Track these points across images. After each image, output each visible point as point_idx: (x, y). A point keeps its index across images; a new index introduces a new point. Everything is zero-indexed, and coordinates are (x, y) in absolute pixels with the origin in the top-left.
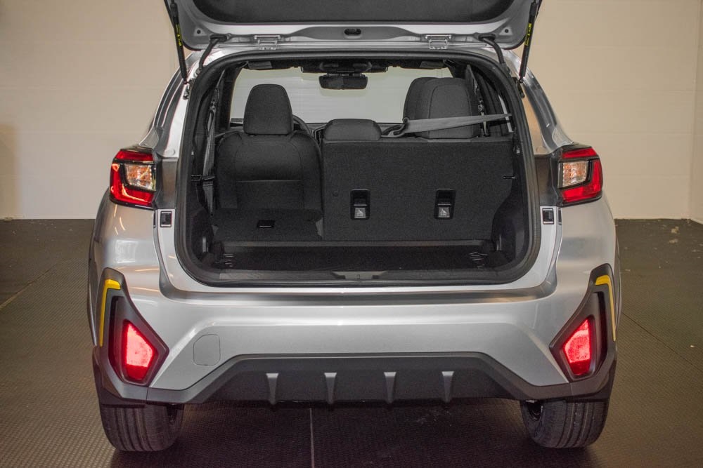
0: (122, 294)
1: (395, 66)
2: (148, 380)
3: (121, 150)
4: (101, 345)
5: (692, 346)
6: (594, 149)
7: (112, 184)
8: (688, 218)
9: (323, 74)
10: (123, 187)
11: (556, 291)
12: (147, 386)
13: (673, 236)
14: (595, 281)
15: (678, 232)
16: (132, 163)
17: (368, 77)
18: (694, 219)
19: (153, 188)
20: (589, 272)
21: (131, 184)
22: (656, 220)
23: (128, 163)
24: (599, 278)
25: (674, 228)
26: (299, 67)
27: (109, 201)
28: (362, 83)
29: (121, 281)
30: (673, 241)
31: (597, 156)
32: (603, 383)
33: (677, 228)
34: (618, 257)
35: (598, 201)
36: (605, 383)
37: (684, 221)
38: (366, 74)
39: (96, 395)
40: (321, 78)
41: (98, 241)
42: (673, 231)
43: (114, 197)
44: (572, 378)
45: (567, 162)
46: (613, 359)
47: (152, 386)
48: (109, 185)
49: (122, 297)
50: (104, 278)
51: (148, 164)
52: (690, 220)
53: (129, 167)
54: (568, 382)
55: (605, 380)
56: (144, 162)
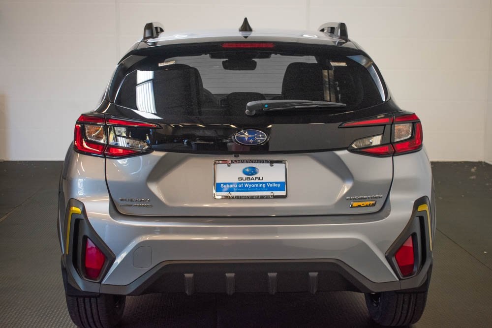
0: (82, 217)
1: (276, 54)
2: (101, 278)
3: (82, 115)
4: (67, 253)
5: (485, 252)
6: (417, 114)
7: (75, 139)
8: (483, 161)
9: (225, 60)
10: (84, 141)
11: (390, 215)
12: (100, 282)
13: (473, 174)
14: (417, 208)
15: (475, 170)
16: (89, 124)
17: (257, 62)
18: (487, 161)
19: (104, 141)
20: (413, 202)
21: (89, 139)
22: (461, 162)
23: (87, 124)
24: (420, 207)
25: (473, 168)
26: (208, 55)
27: (73, 150)
28: (253, 66)
29: (81, 208)
30: (473, 177)
31: (419, 120)
32: (422, 281)
33: (475, 168)
34: (433, 191)
35: (420, 152)
36: (424, 281)
37: (480, 163)
38: (256, 60)
39: (64, 288)
40: (224, 62)
41: (65, 179)
42: (473, 170)
43: (77, 148)
44: (401, 277)
45: (398, 124)
46: (430, 264)
47: (103, 283)
48: (72, 139)
49: (83, 219)
50: (70, 206)
51: (101, 125)
52: (484, 162)
53: (88, 127)
54: (398, 280)
55: (424, 278)
56: (98, 123)
